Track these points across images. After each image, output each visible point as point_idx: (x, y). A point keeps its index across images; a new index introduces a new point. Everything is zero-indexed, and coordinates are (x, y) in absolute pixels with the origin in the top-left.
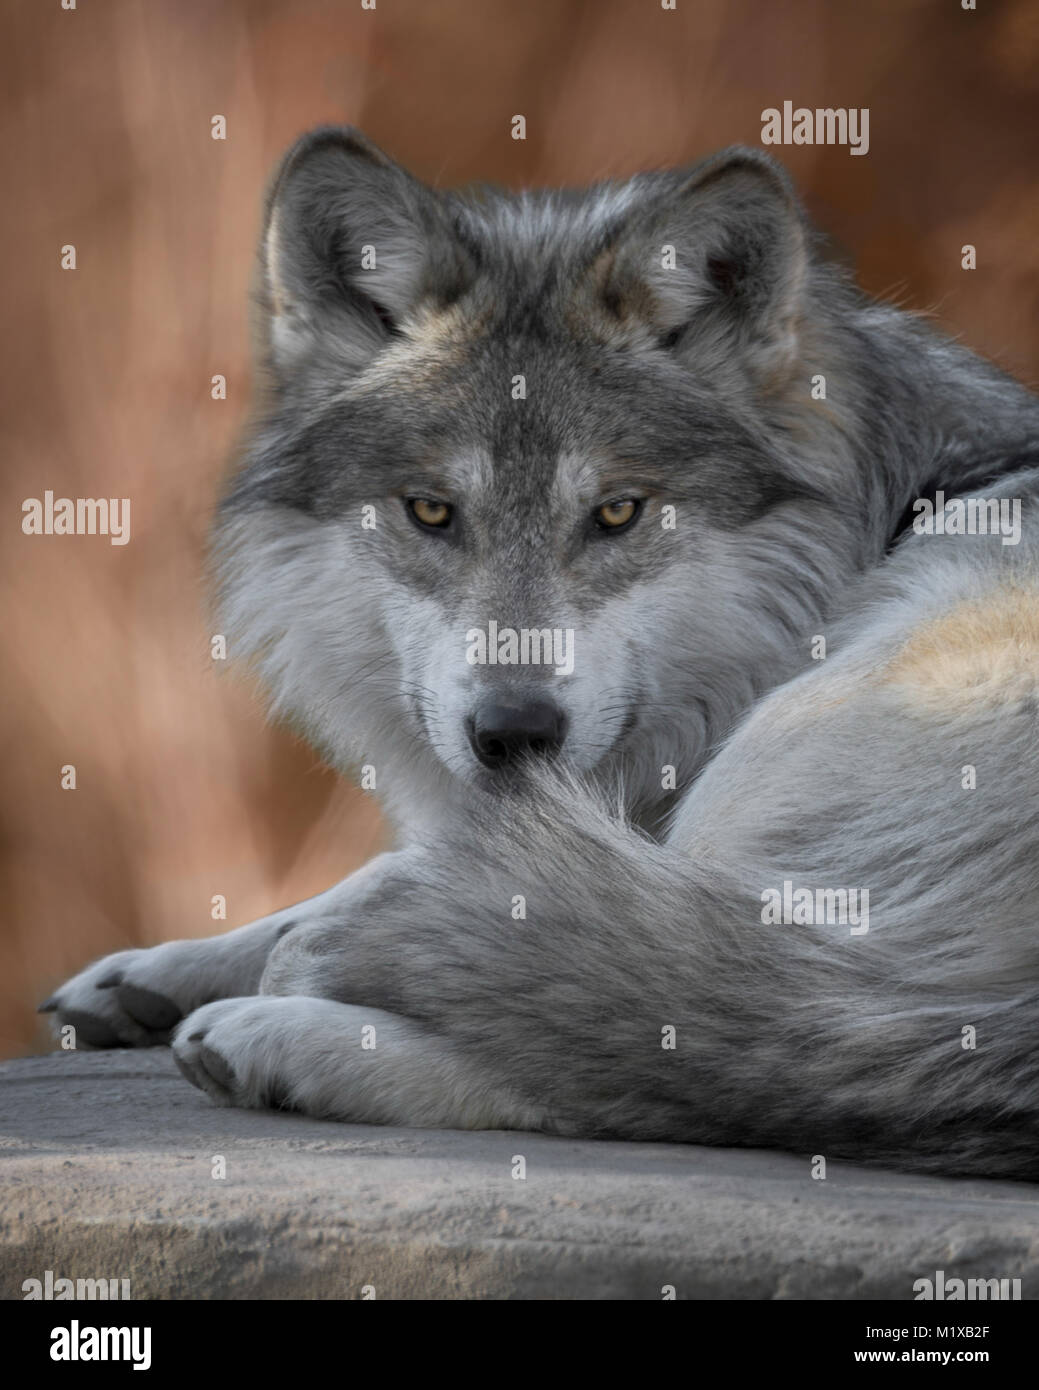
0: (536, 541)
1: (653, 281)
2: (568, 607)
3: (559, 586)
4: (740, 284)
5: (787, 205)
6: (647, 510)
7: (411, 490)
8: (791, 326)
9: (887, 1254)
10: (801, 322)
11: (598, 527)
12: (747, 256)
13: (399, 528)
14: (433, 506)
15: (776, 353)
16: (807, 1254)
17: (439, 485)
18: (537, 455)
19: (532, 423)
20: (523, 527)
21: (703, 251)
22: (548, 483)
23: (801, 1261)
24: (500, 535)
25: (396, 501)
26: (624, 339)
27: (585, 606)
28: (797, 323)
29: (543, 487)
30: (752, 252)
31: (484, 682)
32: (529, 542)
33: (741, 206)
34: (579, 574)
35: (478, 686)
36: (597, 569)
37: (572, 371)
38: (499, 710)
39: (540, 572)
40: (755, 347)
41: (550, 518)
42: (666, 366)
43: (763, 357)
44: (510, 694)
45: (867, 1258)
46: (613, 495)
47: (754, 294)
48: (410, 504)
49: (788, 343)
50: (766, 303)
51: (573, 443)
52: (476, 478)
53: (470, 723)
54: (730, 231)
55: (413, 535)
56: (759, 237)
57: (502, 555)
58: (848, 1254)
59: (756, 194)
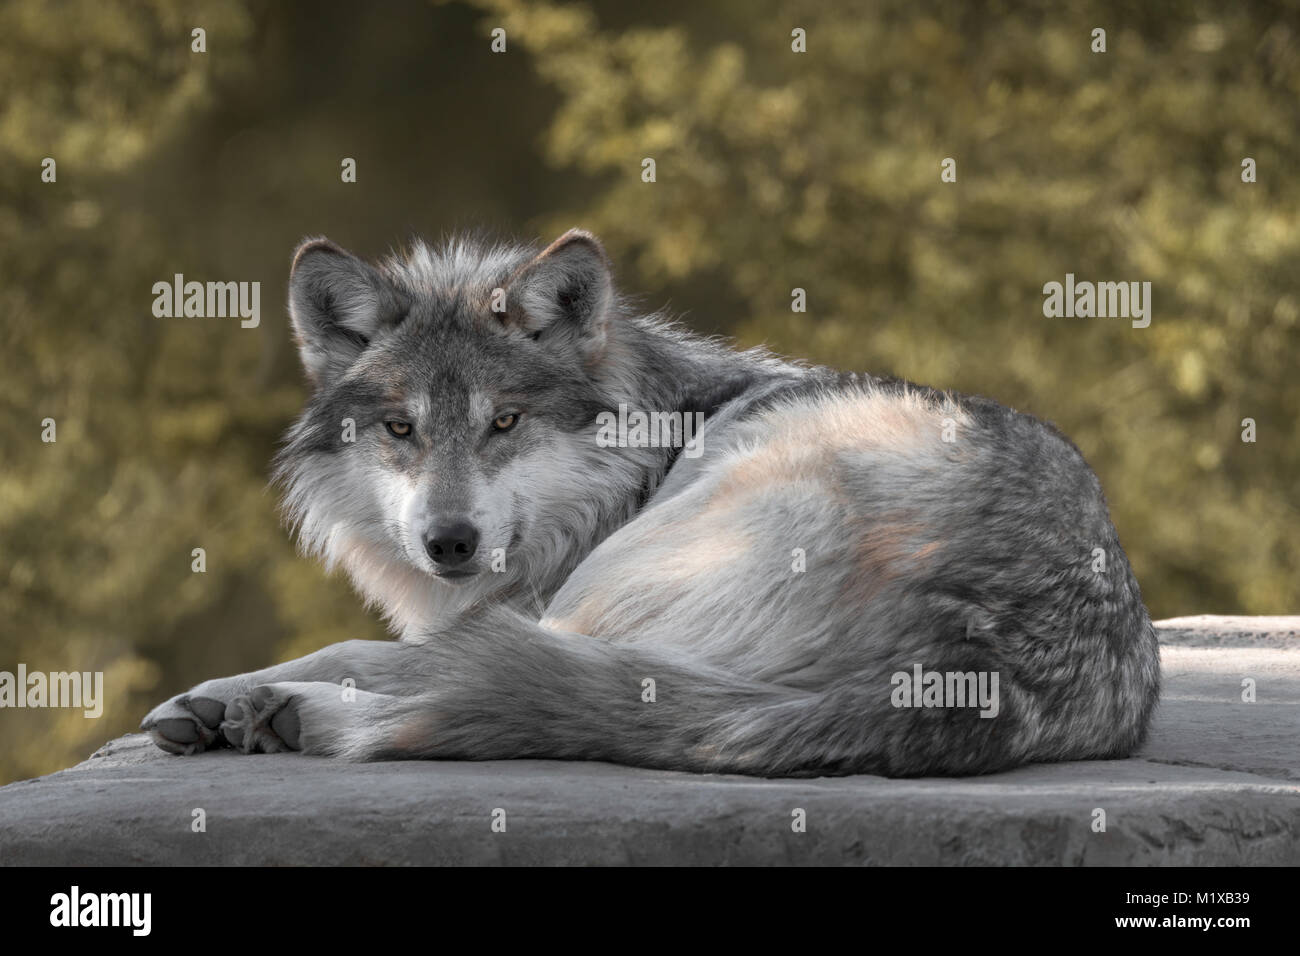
0: (460, 439)
1: (526, 306)
2: (479, 473)
3: (473, 462)
4: (574, 304)
5: (602, 261)
6: (521, 421)
7: (389, 418)
8: (603, 327)
9: (683, 815)
10: (608, 325)
11: (495, 430)
12: (579, 289)
13: (384, 438)
14: (401, 425)
15: (595, 342)
16: (638, 817)
17: (403, 413)
18: (457, 396)
19: (453, 378)
20: (451, 432)
21: (555, 288)
22: (466, 410)
23: (634, 821)
24: (437, 437)
25: (381, 426)
26: (506, 333)
27: (489, 473)
28: (606, 325)
29: (464, 411)
30: (582, 287)
31: (432, 514)
32: (455, 440)
33: (576, 262)
34: (483, 456)
35: (428, 517)
36: (493, 452)
37: (474, 349)
38: (440, 528)
39: (462, 454)
40: (583, 339)
41: (469, 428)
42: (532, 347)
43: (587, 345)
44: (445, 520)
45: (671, 817)
46: (501, 413)
47: (582, 310)
48: (389, 425)
49: (602, 337)
50: (589, 314)
51: (476, 387)
52: (422, 409)
53: (424, 537)
54: (570, 277)
55: (392, 441)
56: (586, 278)
57: (440, 448)
58: (662, 816)
59: (584, 256)
